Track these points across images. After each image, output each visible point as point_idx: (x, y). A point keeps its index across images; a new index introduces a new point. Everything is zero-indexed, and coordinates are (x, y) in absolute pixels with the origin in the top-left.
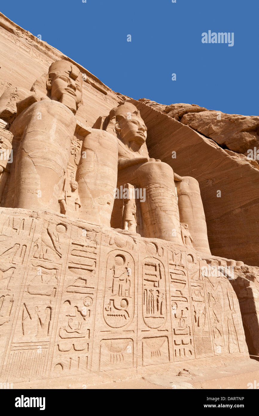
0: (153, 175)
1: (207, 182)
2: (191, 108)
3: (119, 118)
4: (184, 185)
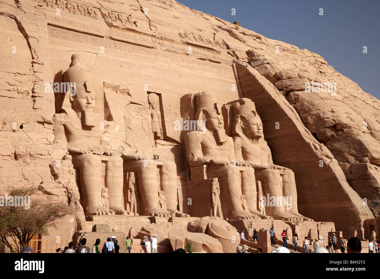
0: (270, 178)
1: (303, 163)
2: (296, 86)
3: (243, 118)
4: (286, 177)
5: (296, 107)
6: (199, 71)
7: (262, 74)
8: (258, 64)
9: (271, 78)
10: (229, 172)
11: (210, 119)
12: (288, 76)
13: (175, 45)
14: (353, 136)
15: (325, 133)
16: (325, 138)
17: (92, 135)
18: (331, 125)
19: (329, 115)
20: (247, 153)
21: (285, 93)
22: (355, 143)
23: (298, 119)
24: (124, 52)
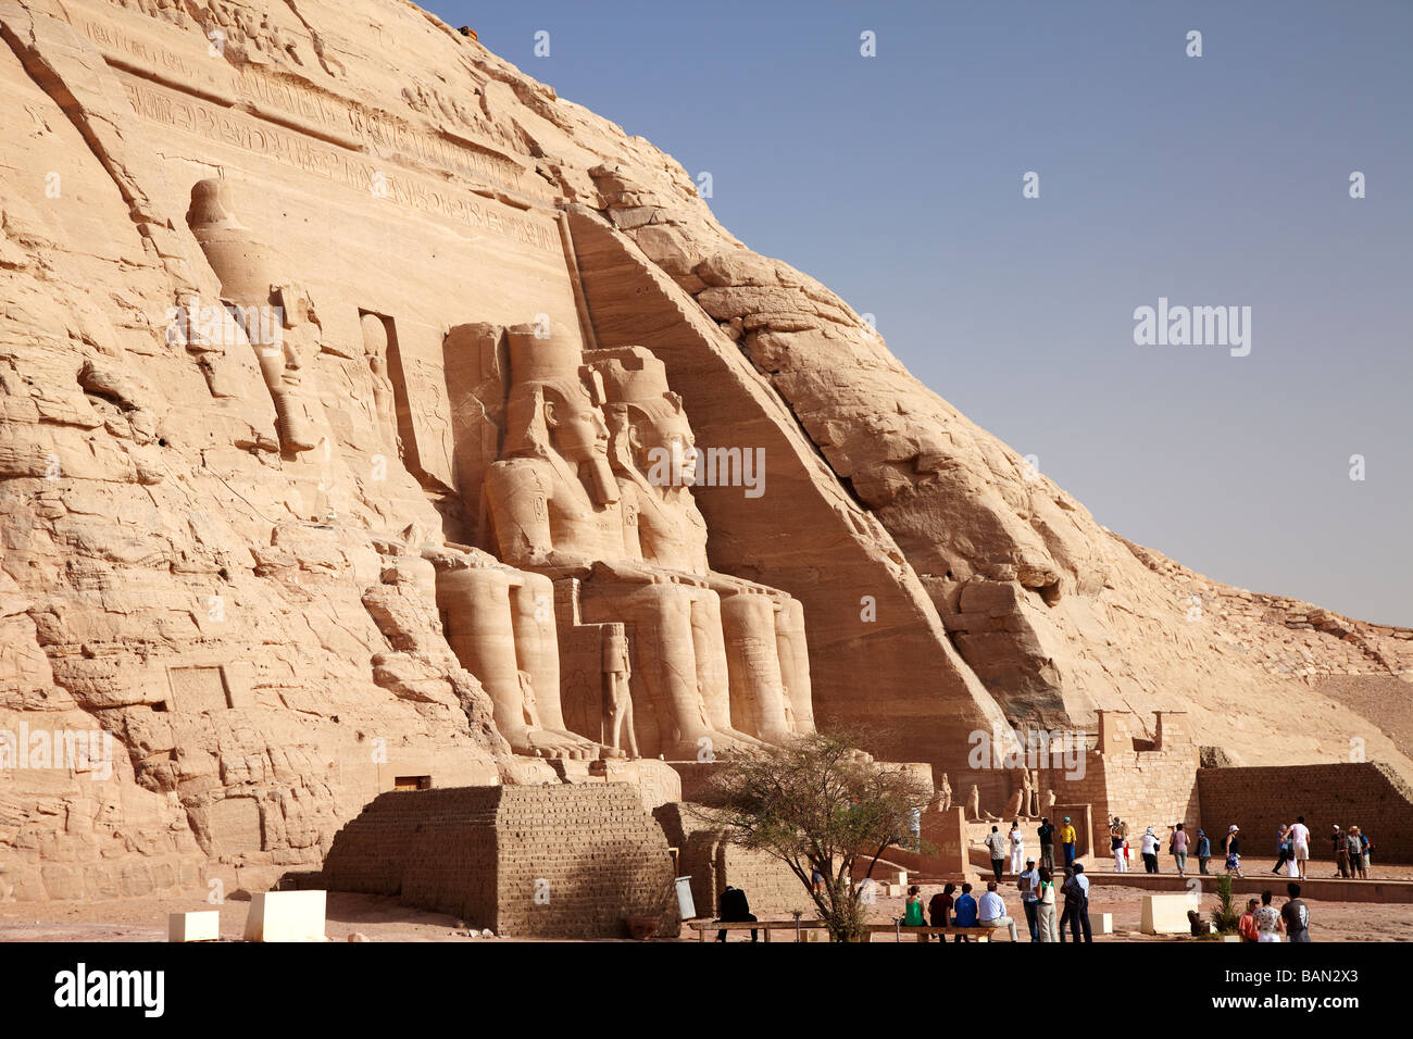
0: (750, 623)
1: (809, 571)
2: (778, 316)
3: (636, 415)
4: (784, 616)
5: (779, 384)
6: (480, 237)
7: (654, 258)
8: (639, 223)
9: (684, 275)
10: (665, 607)
11: (572, 420)
12: (747, 276)
13: (408, 138)
14: (968, 494)
15: (883, 480)
16: (880, 497)
17: (300, 477)
18: (904, 455)
19: (895, 422)
20: (655, 536)
21: (738, 334)
22: (974, 516)
23: (792, 427)
24: (289, 163)
